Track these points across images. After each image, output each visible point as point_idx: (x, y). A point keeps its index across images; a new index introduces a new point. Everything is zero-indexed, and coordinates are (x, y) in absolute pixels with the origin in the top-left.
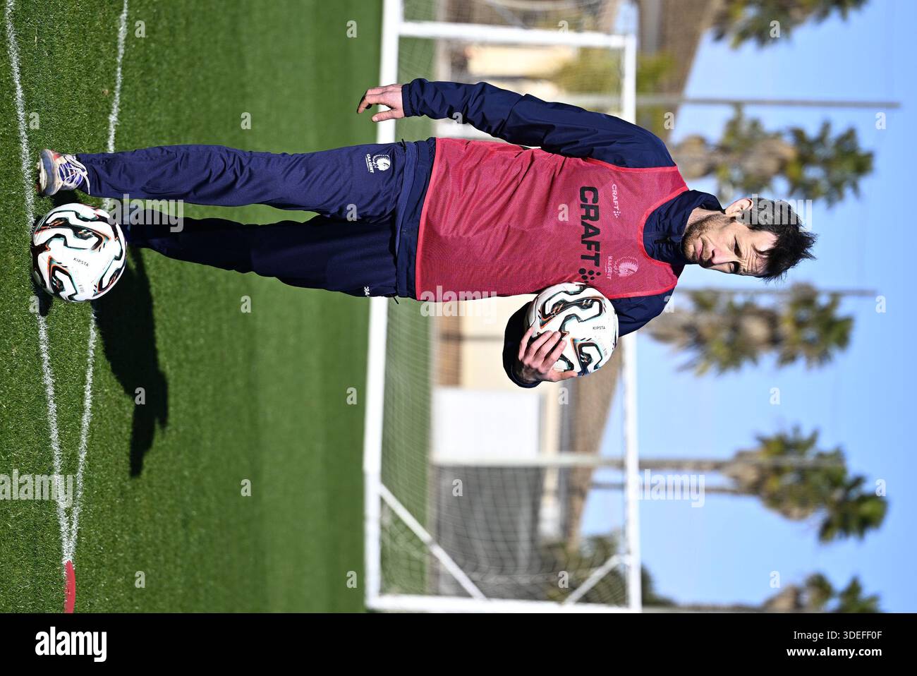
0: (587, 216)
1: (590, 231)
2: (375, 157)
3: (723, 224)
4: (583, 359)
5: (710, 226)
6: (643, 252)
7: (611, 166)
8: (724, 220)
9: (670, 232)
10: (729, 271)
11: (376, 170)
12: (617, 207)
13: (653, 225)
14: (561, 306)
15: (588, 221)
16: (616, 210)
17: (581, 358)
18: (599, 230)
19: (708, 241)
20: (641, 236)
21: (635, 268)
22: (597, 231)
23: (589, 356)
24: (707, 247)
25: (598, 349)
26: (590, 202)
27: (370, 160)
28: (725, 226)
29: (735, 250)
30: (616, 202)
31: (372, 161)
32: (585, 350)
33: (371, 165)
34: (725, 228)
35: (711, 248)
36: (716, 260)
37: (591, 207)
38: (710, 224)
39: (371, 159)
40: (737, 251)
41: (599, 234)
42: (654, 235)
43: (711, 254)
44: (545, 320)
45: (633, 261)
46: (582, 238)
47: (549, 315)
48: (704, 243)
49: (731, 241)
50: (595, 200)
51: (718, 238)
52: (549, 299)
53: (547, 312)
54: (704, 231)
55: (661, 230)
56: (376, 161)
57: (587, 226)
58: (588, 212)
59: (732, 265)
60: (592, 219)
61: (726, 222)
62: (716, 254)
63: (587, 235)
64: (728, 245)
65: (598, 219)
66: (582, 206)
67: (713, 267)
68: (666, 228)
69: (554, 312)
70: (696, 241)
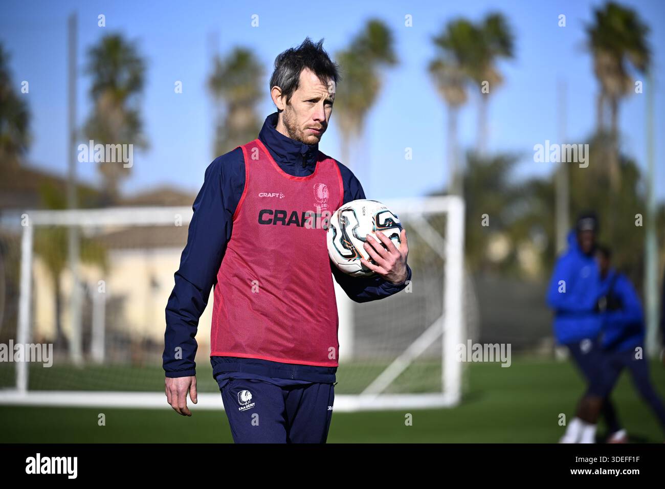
0: (283, 220)
1: (294, 219)
2: (241, 404)
3: (292, 111)
4: (389, 225)
5: (293, 122)
6: (310, 178)
7: (243, 198)
8: (288, 111)
9: (297, 155)
10: (330, 109)
11: (252, 401)
12: (277, 194)
13: (289, 168)
14: (346, 241)
15: (287, 220)
16: (279, 196)
17: (388, 226)
18: (293, 212)
19: (306, 124)
20: (298, 179)
21: (321, 186)
22: (294, 213)
23: (387, 220)
24: (310, 125)
25: (382, 213)
26: (272, 217)
27: (244, 408)
28: (294, 110)
29: (314, 102)
30: (273, 195)
31: (245, 406)
32: (382, 222)
33: (249, 406)
34: (296, 110)
35: (312, 122)
36: (322, 118)
37: (276, 216)
38: (292, 123)
39: (243, 406)
40: (315, 101)
41: (296, 212)
42: (298, 168)
43: (317, 122)
44: (357, 255)
45: (317, 186)
46: (299, 226)
47: (352, 251)
48: (308, 127)
49: (306, 105)
50: (271, 212)
51: (304, 116)
52: (339, 252)
53: (351, 253)
54: (297, 127)
55: (294, 162)
56: (245, 402)
57: (290, 221)
58: (279, 219)
59: (327, 105)
60: (285, 216)
61: (290, 109)
62: (317, 118)
63: (297, 222)
64: (310, 108)
65: (285, 212)
66: (275, 224)
67: (327, 121)
68: (294, 157)
69: (350, 247)
70: (305, 134)
